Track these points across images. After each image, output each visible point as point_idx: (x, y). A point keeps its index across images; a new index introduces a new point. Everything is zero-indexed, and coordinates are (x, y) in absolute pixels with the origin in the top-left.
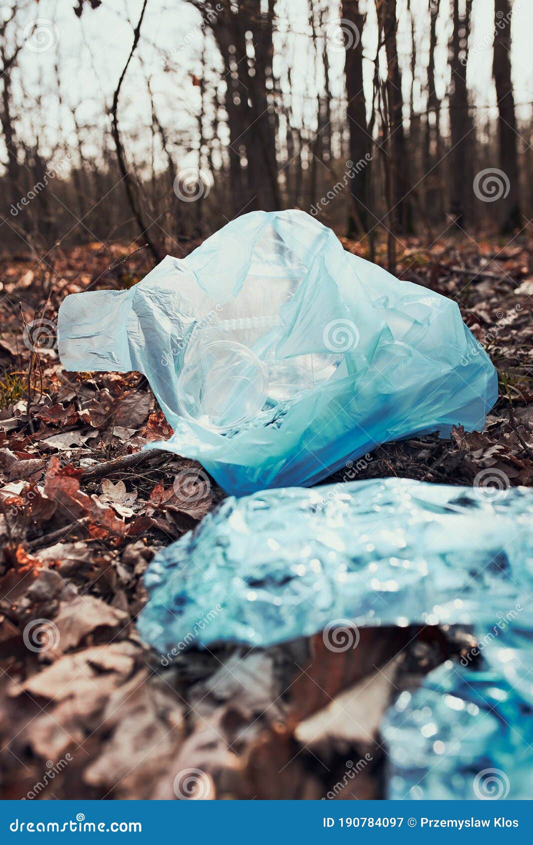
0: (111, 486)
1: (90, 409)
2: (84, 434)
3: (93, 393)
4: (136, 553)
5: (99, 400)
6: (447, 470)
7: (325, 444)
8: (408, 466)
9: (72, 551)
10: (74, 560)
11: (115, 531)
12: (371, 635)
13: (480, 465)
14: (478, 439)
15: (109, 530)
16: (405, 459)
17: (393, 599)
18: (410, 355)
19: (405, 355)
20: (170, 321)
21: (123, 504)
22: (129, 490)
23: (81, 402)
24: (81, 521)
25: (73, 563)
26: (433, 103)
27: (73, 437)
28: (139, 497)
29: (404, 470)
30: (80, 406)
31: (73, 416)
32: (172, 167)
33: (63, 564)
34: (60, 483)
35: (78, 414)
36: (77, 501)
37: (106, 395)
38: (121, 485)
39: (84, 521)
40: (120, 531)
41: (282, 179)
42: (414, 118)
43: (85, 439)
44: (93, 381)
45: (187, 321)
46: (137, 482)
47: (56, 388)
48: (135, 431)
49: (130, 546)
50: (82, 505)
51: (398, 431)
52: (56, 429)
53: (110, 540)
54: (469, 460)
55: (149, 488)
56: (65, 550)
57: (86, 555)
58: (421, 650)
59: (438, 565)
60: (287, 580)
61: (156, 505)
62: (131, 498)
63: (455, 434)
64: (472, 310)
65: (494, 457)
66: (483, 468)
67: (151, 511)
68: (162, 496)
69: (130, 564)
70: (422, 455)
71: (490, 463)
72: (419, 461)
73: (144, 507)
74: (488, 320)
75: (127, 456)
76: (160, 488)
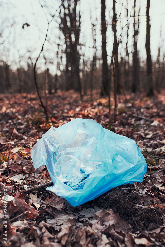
0: (33, 195)
1: (26, 167)
2: (24, 175)
3: (27, 161)
4: (42, 225)
5: (28, 164)
6: (132, 197)
7: (97, 189)
8: (121, 196)
9: (23, 224)
10: (24, 227)
11: (35, 215)
13: (142, 196)
14: (141, 185)
15: (33, 214)
16: (120, 193)
18: (122, 161)
19: (121, 161)
20: (52, 147)
21: (37, 202)
22: (38, 197)
23: (23, 164)
24: (25, 212)
25: (23, 228)
26: (127, 54)
27: (21, 176)
28: (41, 199)
29: (120, 197)
30: (23, 165)
31: (21, 169)
32: (48, 70)
33: (21, 228)
34: (19, 200)
35: (22, 169)
36: (24, 206)
37: (31, 162)
38: (36, 196)
39: (26, 212)
40: (37, 215)
41: (81, 74)
42: (122, 58)
43: (24, 177)
44: (27, 157)
45: (57, 146)
46: (40, 194)
47: (15, 158)
48: (39, 175)
49: (40, 223)
50: (26, 207)
51: (118, 183)
52: (16, 173)
53: (34, 218)
54: (139, 194)
55: (44, 196)
56: (21, 223)
57: (27, 225)
61: (47, 204)
62: (39, 200)
63: (135, 185)
64: (139, 133)
65: (146, 194)
66: (143, 197)
67: (45, 206)
68: (49, 201)
69: (41, 229)
70: (125, 191)
71: (145, 196)
72: (124, 194)
73: (43, 203)
74: (144, 136)
75: (38, 186)
76: (48, 198)
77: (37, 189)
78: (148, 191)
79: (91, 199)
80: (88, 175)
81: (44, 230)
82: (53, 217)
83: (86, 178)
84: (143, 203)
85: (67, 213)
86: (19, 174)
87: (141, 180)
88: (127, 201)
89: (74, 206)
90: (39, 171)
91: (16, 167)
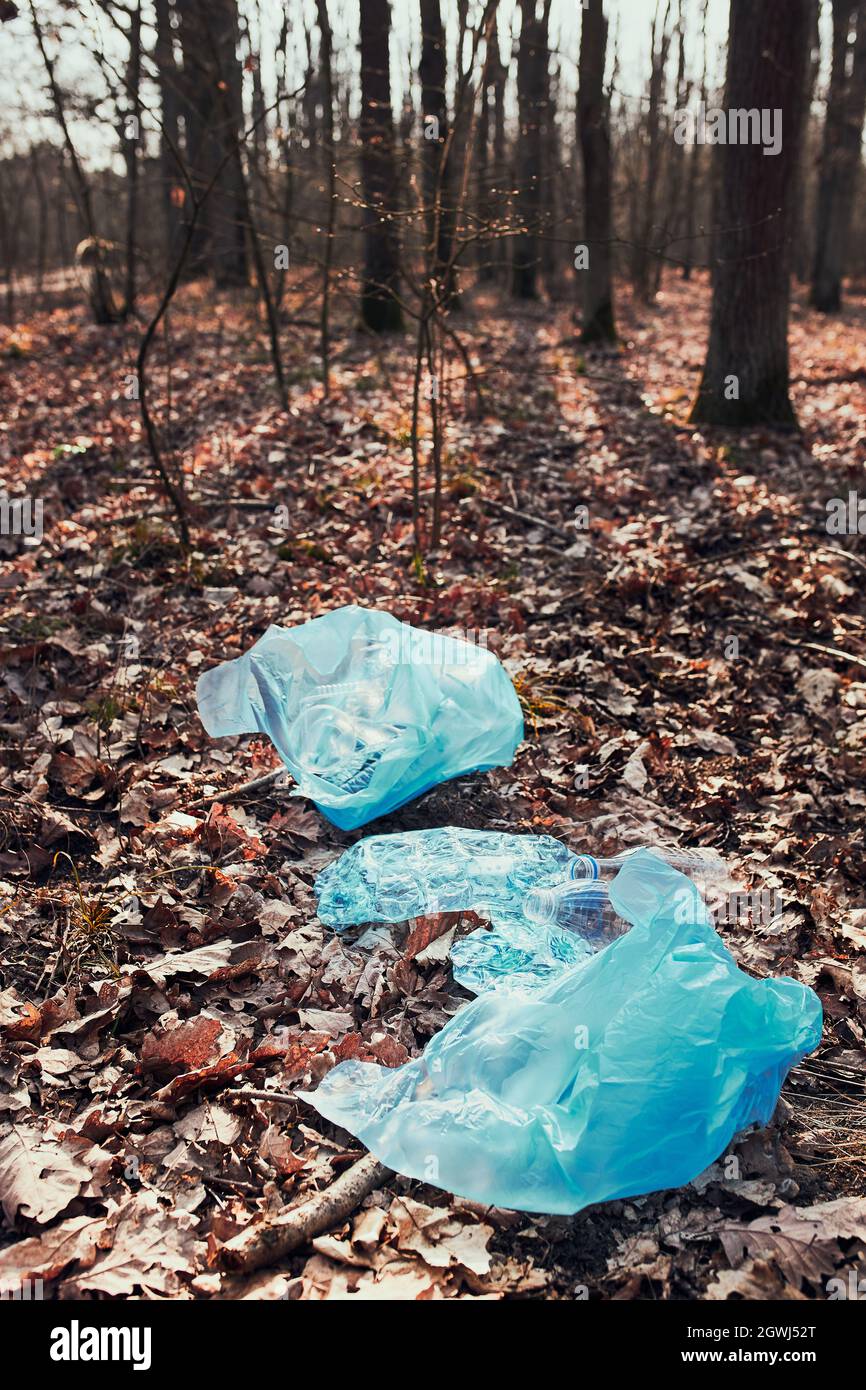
1: (187, 733)
9: (245, 869)
10: (250, 875)
12: (444, 916)
13: (505, 799)
14: (507, 775)
15: (256, 851)
16: (455, 796)
17: (456, 899)
23: (176, 724)
27: (179, 760)
28: (259, 819)
30: (176, 729)
31: (174, 741)
33: (243, 878)
35: (178, 739)
36: (236, 833)
37: (197, 716)
38: (244, 812)
39: (243, 847)
43: (190, 763)
44: (178, 702)
46: (252, 806)
48: (231, 755)
51: (449, 772)
52: (161, 752)
54: (497, 796)
56: (240, 869)
57: (254, 871)
58: (465, 923)
59: (473, 883)
60: (402, 892)
61: (277, 828)
62: (252, 820)
63: (490, 775)
64: (518, 596)
65: (516, 795)
66: (508, 801)
67: (275, 834)
68: (279, 821)
69: (286, 878)
70: (466, 790)
71: (512, 799)
72: (464, 796)
73: (264, 829)
74: (532, 611)
75: (242, 786)
76: (277, 815)
77: (239, 794)
78: (521, 789)
79: (384, 811)
80: (378, 756)
81: (293, 879)
82: (298, 856)
83: (371, 762)
84: (509, 816)
85: (329, 847)
86: (171, 754)
87: (507, 762)
88: (470, 812)
89: (347, 827)
90: (227, 743)
91: (158, 736)
